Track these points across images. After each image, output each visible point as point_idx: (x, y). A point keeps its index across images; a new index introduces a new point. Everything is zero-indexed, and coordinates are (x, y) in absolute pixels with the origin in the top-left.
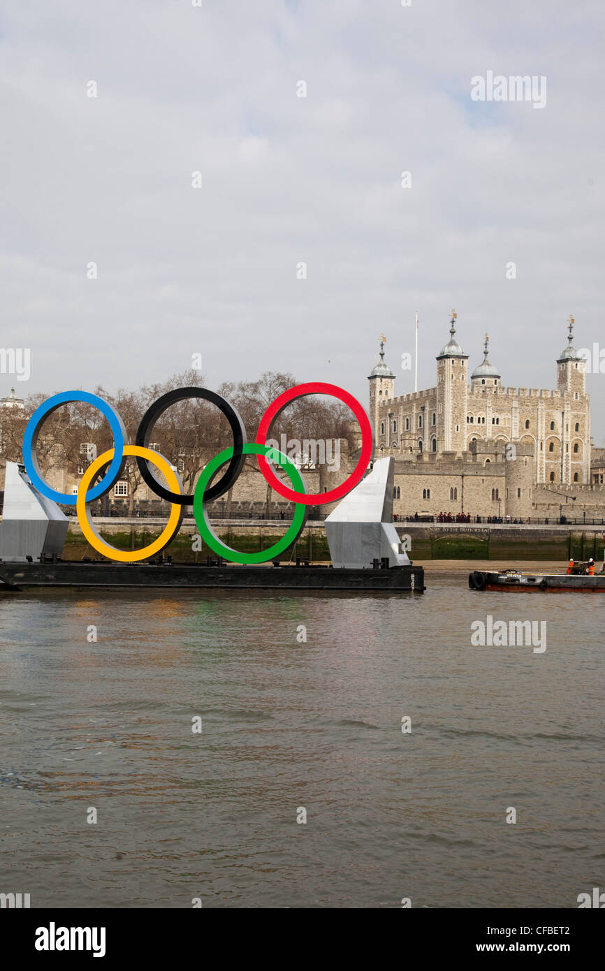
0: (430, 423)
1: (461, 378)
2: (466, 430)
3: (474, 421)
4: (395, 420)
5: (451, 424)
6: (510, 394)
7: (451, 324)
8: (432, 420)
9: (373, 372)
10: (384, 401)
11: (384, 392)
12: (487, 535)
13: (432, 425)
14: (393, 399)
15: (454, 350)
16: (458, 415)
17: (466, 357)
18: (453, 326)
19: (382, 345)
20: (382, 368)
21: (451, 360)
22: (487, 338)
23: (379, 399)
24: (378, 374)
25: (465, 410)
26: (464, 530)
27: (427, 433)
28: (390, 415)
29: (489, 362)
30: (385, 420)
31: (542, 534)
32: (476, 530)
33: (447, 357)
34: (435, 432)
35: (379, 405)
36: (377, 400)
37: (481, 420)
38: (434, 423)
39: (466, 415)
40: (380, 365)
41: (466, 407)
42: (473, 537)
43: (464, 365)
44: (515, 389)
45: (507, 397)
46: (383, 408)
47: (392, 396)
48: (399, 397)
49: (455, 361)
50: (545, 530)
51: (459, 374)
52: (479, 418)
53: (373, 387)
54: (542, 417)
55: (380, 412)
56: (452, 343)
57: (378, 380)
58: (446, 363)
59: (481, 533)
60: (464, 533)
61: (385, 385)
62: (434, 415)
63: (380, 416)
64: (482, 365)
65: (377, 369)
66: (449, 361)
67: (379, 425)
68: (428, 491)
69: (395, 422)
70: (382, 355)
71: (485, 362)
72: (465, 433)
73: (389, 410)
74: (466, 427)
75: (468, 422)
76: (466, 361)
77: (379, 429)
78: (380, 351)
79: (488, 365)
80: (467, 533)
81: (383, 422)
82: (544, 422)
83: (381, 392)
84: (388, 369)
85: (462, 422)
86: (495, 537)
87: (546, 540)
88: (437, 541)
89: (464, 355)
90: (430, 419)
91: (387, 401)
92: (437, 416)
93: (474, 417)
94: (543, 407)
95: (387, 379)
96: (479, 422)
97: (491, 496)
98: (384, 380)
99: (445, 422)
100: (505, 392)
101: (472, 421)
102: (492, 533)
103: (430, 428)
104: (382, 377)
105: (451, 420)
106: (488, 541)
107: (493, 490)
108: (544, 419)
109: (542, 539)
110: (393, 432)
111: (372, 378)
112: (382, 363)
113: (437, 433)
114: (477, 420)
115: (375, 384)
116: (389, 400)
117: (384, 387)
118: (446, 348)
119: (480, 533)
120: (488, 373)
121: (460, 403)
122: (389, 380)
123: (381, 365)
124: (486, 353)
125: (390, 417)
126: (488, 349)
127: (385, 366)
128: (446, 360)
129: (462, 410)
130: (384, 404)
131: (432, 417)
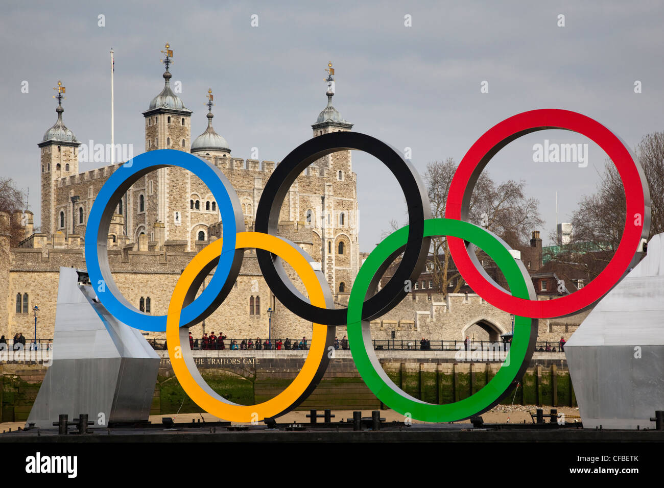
0: (135, 210)
1: (181, 143)
2: (189, 219)
3: (201, 207)
4: (81, 206)
5: (168, 210)
6: (251, 169)
7: (165, 66)
8: (139, 205)
9: (46, 136)
10: (64, 179)
11: (63, 166)
12: (252, 369)
13: (139, 212)
14: (77, 176)
15: (170, 102)
16: (178, 197)
17: (188, 114)
18: (167, 68)
19: (60, 98)
20: (61, 131)
21: (166, 116)
22: (212, 96)
23: (55, 176)
24: (54, 139)
25: (188, 190)
26: (213, 362)
27: (131, 225)
28: (74, 200)
29: (215, 130)
30: (66, 207)
31: (339, 366)
32: (233, 362)
33: (161, 112)
34: (144, 222)
35: (56, 185)
36: (54, 178)
37: (211, 205)
38: (142, 209)
39: (189, 197)
40: (56, 127)
41: (188, 186)
42: (229, 373)
43: (186, 125)
44: (257, 162)
45: (247, 174)
46: (63, 189)
47: (75, 171)
48: (87, 173)
49: (172, 119)
50: (344, 360)
51: (178, 137)
52: (208, 203)
53: (46, 159)
54: (295, 204)
55: (58, 195)
56: (167, 92)
57: (54, 148)
58: (159, 121)
59: (242, 367)
60: (213, 366)
61: (65, 155)
62: (142, 197)
63: (58, 200)
64: (205, 133)
65: (52, 132)
66: (163, 119)
67: (56, 214)
68: (149, 300)
69: (81, 209)
70: (60, 112)
71: (209, 130)
72: (189, 224)
73: (72, 191)
74: (189, 215)
75: (192, 208)
76: (188, 120)
77: (57, 220)
78: (57, 106)
79: (214, 134)
80: (219, 366)
81: (62, 210)
82: (298, 211)
83: (59, 166)
84: (69, 133)
85: (184, 208)
86: (264, 373)
87: (346, 375)
88: (168, 382)
89: (184, 110)
90: (135, 203)
91: (68, 179)
92: (146, 199)
93: (201, 201)
94: (297, 190)
95: (68, 148)
96: (208, 208)
97: (248, 309)
98: (63, 148)
99: (159, 207)
100: (244, 167)
101: (197, 207)
102: (260, 366)
103: (135, 217)
104: (60, 144)
105: (167, 205)
106: (253, 380)
107: (252, 298)
108: (298, 206)
109: (339, 375)
110: (78, 223)
111: (45, 144)
112: (59, 123)
113: (147, 223)
114: (205, 204)
115: (51, 154)
116: (73, 177)
117: (64, 158)
118: (159, 99)
119: (240, 366)
120: (214, 145)
121: (181, 179)
122: (72, 149)
123: (59, 127)
124: (210, 117)
125: (74, 202)
126: (213, 112)
127: (65, 128)
128: (159, 116)
129: (183, 190)
130: (64, 183)
131: (139, 201)
